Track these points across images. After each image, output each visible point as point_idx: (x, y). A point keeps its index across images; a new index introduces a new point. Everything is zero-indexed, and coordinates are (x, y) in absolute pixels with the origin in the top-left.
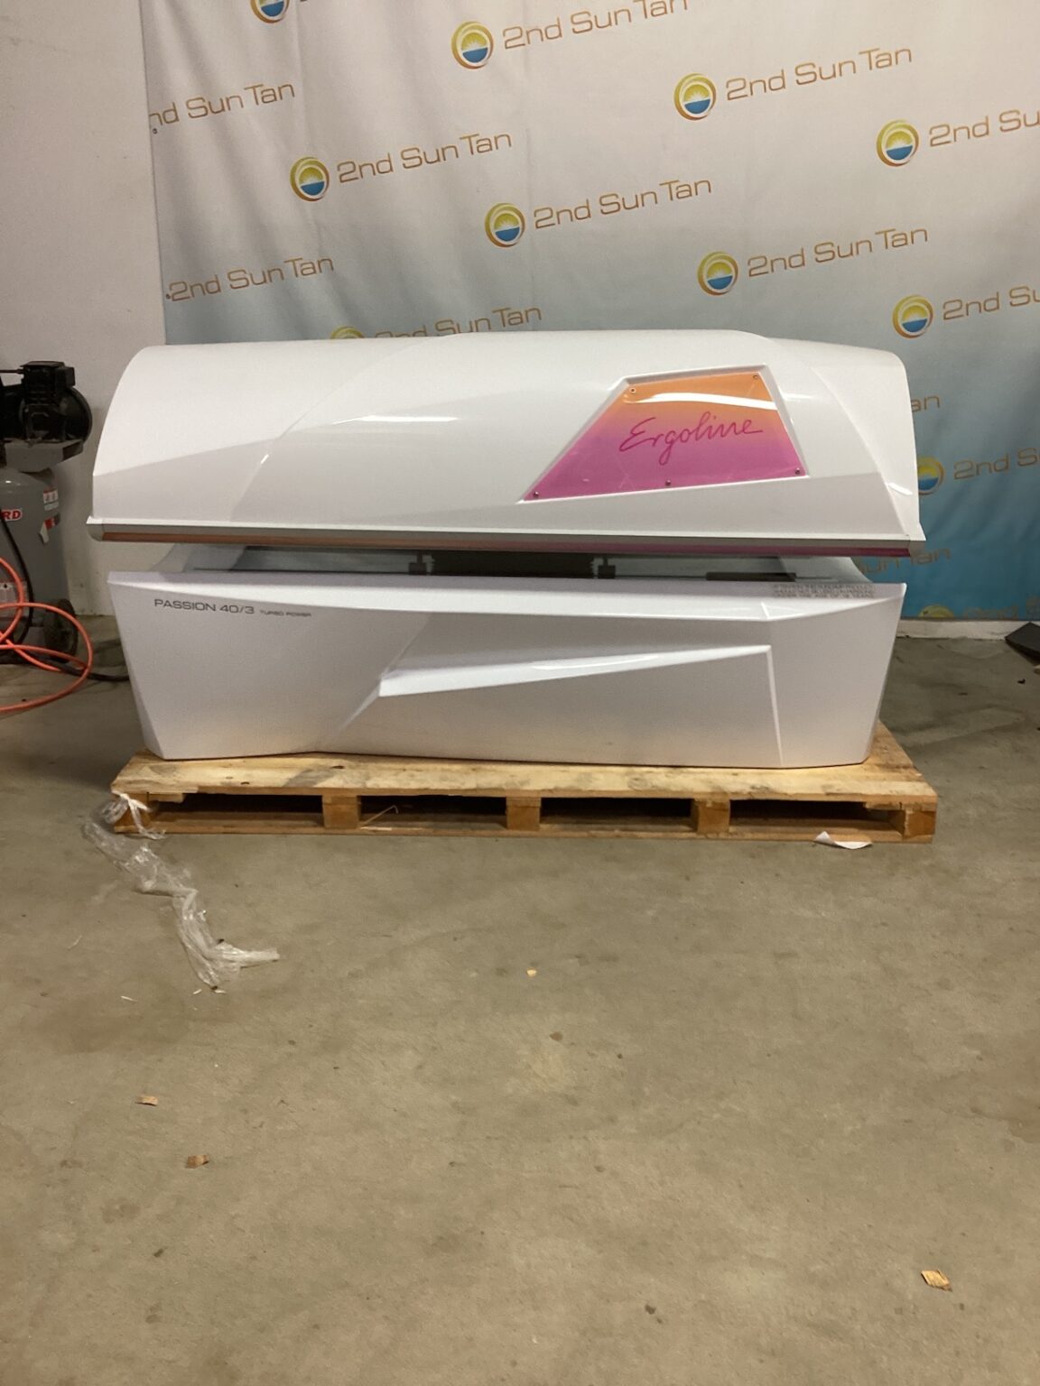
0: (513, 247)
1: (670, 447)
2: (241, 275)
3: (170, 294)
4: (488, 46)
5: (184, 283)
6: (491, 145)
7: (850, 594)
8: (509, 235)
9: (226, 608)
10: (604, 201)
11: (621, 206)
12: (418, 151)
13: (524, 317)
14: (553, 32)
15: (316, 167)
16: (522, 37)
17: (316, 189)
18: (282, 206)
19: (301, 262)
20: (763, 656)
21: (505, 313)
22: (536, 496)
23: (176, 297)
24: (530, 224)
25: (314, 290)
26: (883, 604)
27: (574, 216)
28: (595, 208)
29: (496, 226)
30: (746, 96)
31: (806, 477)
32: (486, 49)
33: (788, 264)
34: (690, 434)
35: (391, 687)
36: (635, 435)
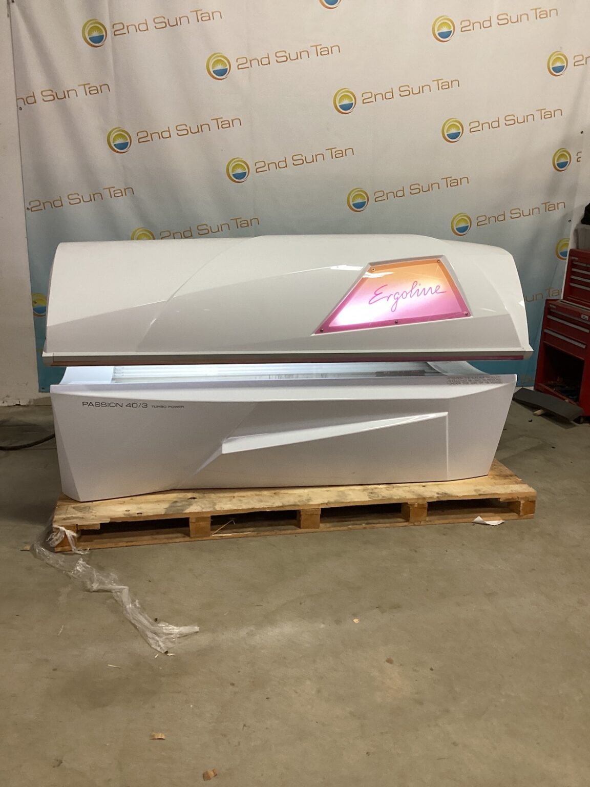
0: (242, 183)
1: (397, 302)
2: (76, 196)
3: (29, 208)
4: (228, 67)
5: (39, 201)
6: (230, 124)
7: (489, 381)
8: (241, 176)
9: (129, 405)
10: (295, 158)
11: (304, 161)
12: (186, 126)
13: (249, 223)
14: (265, 61)
15: (123, 133)
16: (247, 63)
17: (123, 146)
19: (114, 189)
20: (444, 417)
21: (238, 220)
22: (322, 331)
23: (33, 209)
24: (253, 170)
25: (121, 206)
26: (504, 386)
27: (277, 166)
28: (290, 161)
29: (233, 171)
30: (373, 102)
31: (471, 317)
32: (227, 69)
33: (395, 195)
34: (407, 294)
35: (229, 447)
36: (377, 295)
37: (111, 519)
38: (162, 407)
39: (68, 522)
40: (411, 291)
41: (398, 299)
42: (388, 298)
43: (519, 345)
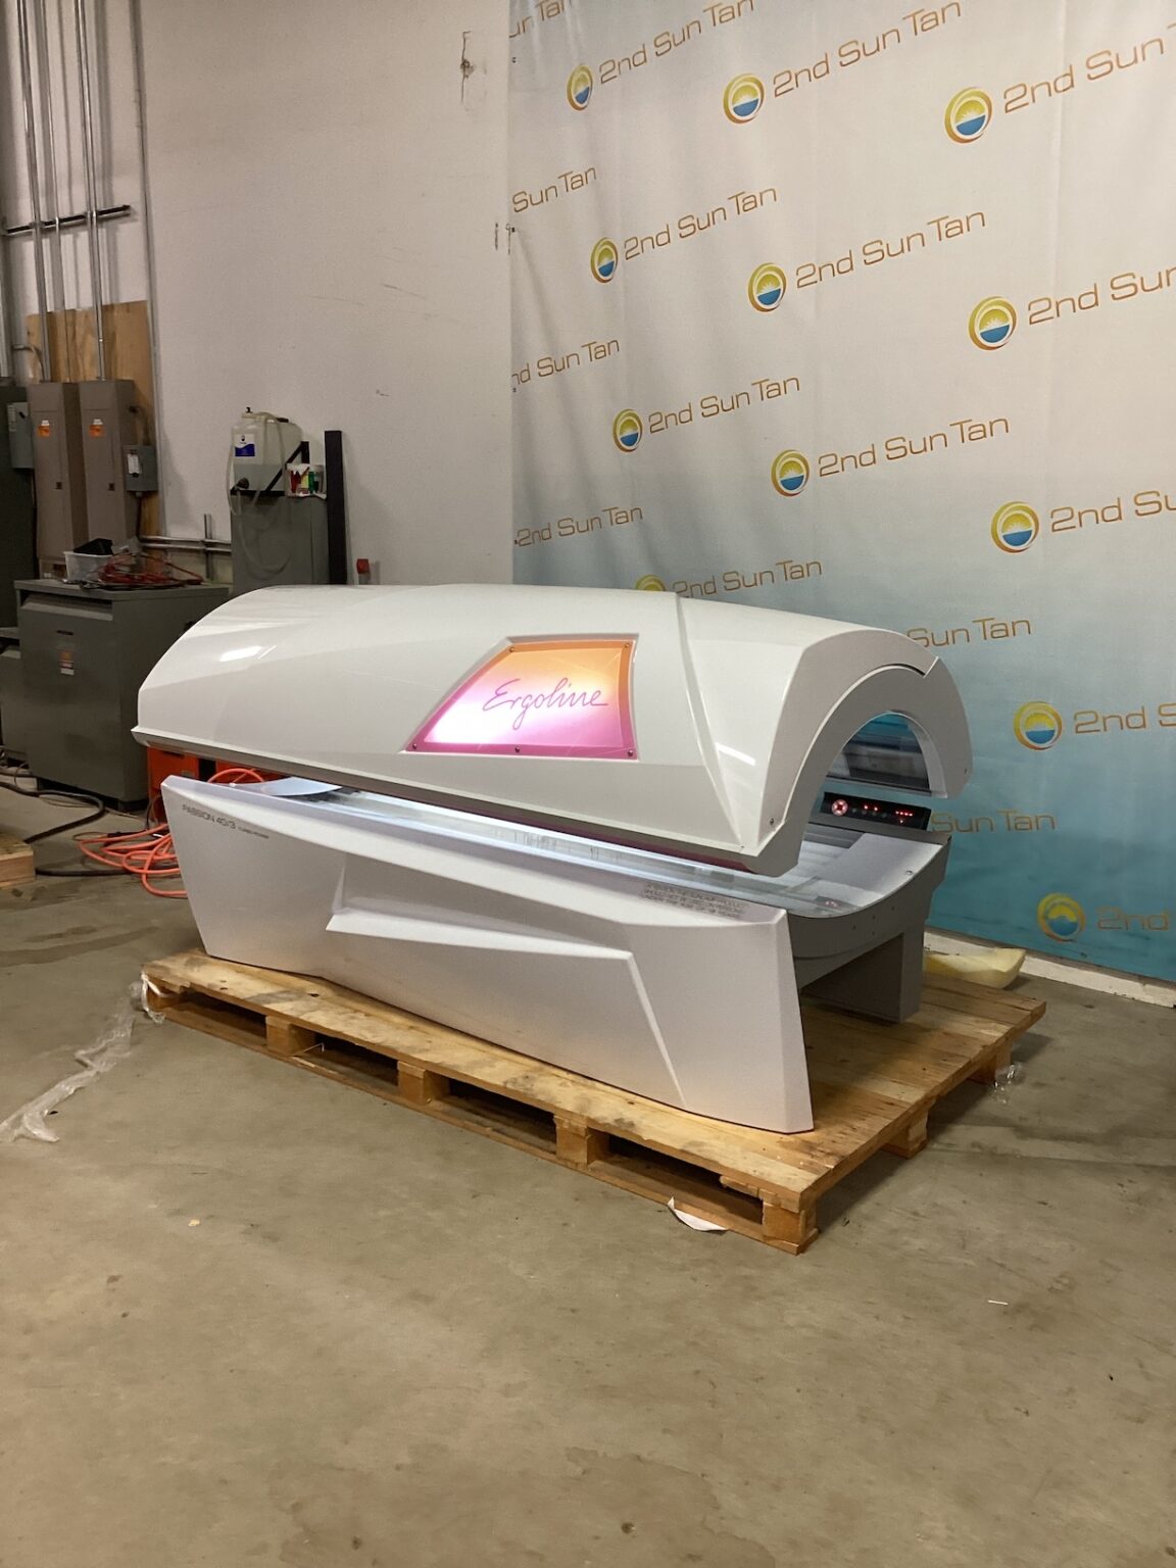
1: (524, 712)
2: (569, 523)
3: (518, 540)
4: (781, 287)
5: (528, 529)
6: (779, 389)
7: (717, 909)
8: (794, 484)
9: (220, 821)
10: (890, 445)
11: (908, 450)
12: (716, 399)
13: (802, 572)
14: (845, 265)
15: (632, 420)
16: (815, 274)
17: (631, 440)
18: (605, 456)
19: (617, 511)
20: (623, 963)
21: (788, 566)
22: (415, 748)
23: (522, 543)
24: (814, 471)
25: (625, 537)
26: (753, 927)
27: (859, 462)
28: (881, 453)
29: (782, 474)
30: (1051, 318)
31: (637, 761)
32: (779, 291)
33: (1100, 518)
34: (544, 700)
35: (338, 923)
36: (498, 695)
37: (192, 983)
38: (248, 831)
39: (157, 973)
40: (552, 695)
41: (527, 707)
42: (514, 702)
43: (733, 838)
